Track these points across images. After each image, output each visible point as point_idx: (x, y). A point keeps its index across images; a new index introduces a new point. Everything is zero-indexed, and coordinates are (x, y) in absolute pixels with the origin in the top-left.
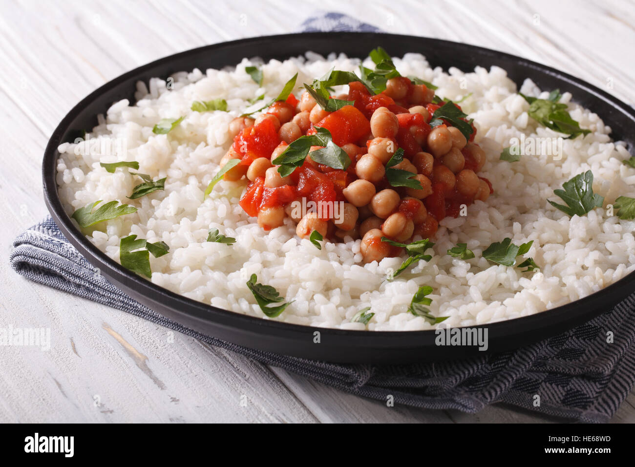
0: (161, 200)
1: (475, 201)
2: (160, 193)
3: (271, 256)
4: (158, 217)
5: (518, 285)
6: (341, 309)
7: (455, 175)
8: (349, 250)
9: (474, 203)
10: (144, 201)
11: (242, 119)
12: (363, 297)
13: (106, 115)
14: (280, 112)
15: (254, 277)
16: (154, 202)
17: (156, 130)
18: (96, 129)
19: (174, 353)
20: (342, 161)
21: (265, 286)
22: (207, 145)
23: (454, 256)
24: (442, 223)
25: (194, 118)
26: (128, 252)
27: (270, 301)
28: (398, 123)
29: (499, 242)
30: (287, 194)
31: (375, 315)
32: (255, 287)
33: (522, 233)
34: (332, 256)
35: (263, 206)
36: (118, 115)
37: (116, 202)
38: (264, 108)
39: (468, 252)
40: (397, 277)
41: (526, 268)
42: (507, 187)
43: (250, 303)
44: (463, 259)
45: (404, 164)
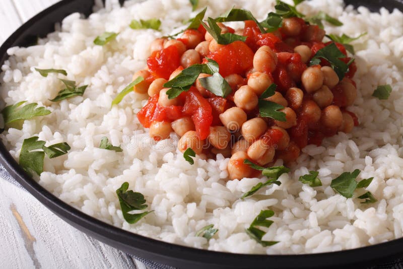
0: (77, 104)
1: (339, 133)
2: (79, 98)
3: (149, 166)
4: (71, 119)
5: (353, 216)
6: (193, 221)
7: (321, 109)
8: (218, 166)
9: (337, 134)
10: (63, 104)
11: (161, 40)
12: (215, 212)
13: (61, 24)
14: (189, 38)
15: (126, 185)
16: (71, 105)
17: (97, 41)
18: (51, 35)
19: (59, 239)
20: (223, 90)
21: (135, 193)
22: (133, 58)
23: (304, 183)
24: (304, 150)
25: (128, 34)
26: (28, 152)
27: (133, 208)
28: (276, 61)
29: (349, 173)
30: (173, 113)
31: (219, 231)
32: (125, 194)
33: (372, 166)
34: (200, 171)
35: (154, 120)
36: (70, 25)
37: (36, 104)
38: (179, 33)
39: (317, 180)
40: (248, 197)
41: (364, 200)
42: (373, 121)
43: (117, 208)
44: (311, 186)
45: (276, 97)
